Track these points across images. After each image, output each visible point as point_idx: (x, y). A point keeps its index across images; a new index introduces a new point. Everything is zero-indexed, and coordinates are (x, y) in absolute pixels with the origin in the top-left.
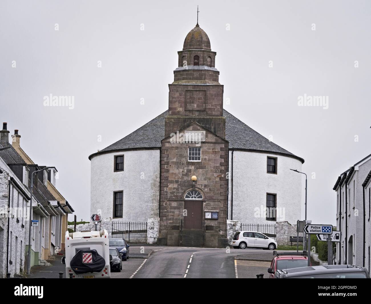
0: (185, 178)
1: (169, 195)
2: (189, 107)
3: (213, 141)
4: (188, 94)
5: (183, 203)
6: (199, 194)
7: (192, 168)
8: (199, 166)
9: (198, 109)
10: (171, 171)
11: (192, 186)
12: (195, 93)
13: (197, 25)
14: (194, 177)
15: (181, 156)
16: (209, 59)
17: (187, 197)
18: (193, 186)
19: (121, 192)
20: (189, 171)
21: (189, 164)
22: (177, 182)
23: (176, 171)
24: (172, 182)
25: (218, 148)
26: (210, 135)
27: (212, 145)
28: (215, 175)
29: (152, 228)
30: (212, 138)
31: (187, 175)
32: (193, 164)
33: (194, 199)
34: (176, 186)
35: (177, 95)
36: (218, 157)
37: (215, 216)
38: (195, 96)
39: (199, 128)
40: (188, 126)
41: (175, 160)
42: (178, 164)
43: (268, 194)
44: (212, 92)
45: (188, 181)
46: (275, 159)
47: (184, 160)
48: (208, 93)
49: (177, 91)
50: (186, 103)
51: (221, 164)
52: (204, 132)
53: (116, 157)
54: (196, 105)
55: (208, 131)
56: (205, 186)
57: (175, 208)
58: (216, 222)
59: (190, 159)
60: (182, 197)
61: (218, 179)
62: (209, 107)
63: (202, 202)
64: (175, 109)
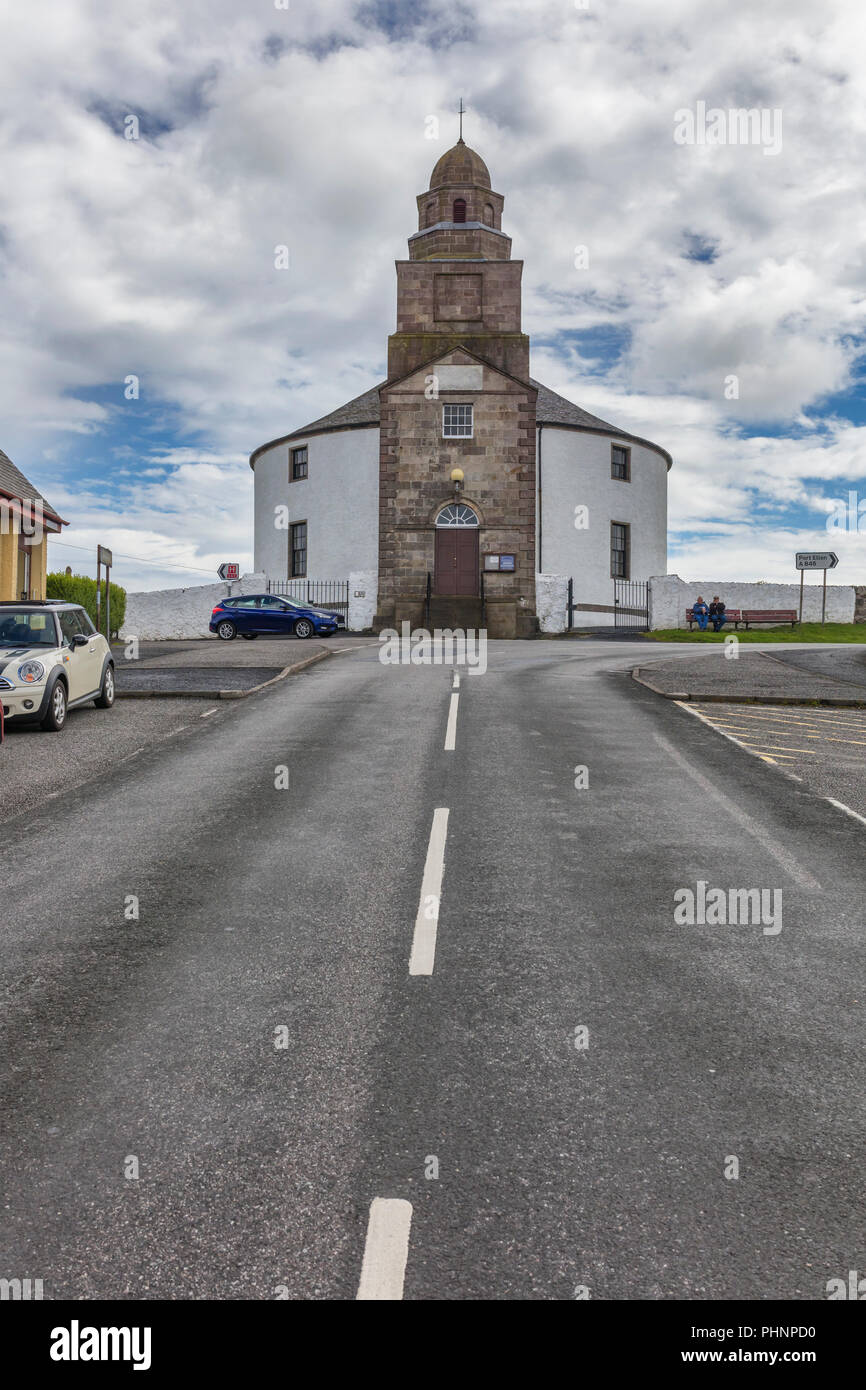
0: (437, 477)
1: (399, 516)
2: (445, 312)
3: (502, 387)
4: (441, 283)
5: (433, 534)
6: (469, 513)
7: (453, 452)
8: (469, 448)
9: (464, 317)
10: (403, 461)
11: (452, 493)
12: (457, 280)
13: (461, 142)
14: (457, 473)
15: (426, 425)
16: (487, 210)
17: (441, 521)
18: (455, 494)
19: (303, 524)
20: (445, 460)
21: (443, 442)
22: (417, 485)
23: (416, 460)
24: (405, 486)
25: (512, 404)
26: (494, 376)
27: (498, 397)
28: (508, 468)
29: (361, 594)
30: (497, 382)
31: (440, 468)
32: (453, 443)
33: (457, 525)
34: (414, 495)
35: (416, 285)
36: (513, 427)
37: (508, 564)
38: (457, 287)
39: (467, 358)
40: (443, 355)
41: (411, 435)
42: (420, 444)
43: (614, 524)
44: (494, 276)
45: (444, 484)
46: (626, 451)
47: (432, 435)
48: (487, 278)
49: (416, 278)
50: (436, 304)
51: (521, 443)
52: (480, 368)
53: (294, 452)
54: (459, 309)
55: (489, 365)
56: (485, 494)
57: (412, 547)
58: (510, 578)
59: (447, 433)
60: (429, 520)
61: (513, 478)
62: (490, 310)
63: (478, 531)
64: (412, 317)
